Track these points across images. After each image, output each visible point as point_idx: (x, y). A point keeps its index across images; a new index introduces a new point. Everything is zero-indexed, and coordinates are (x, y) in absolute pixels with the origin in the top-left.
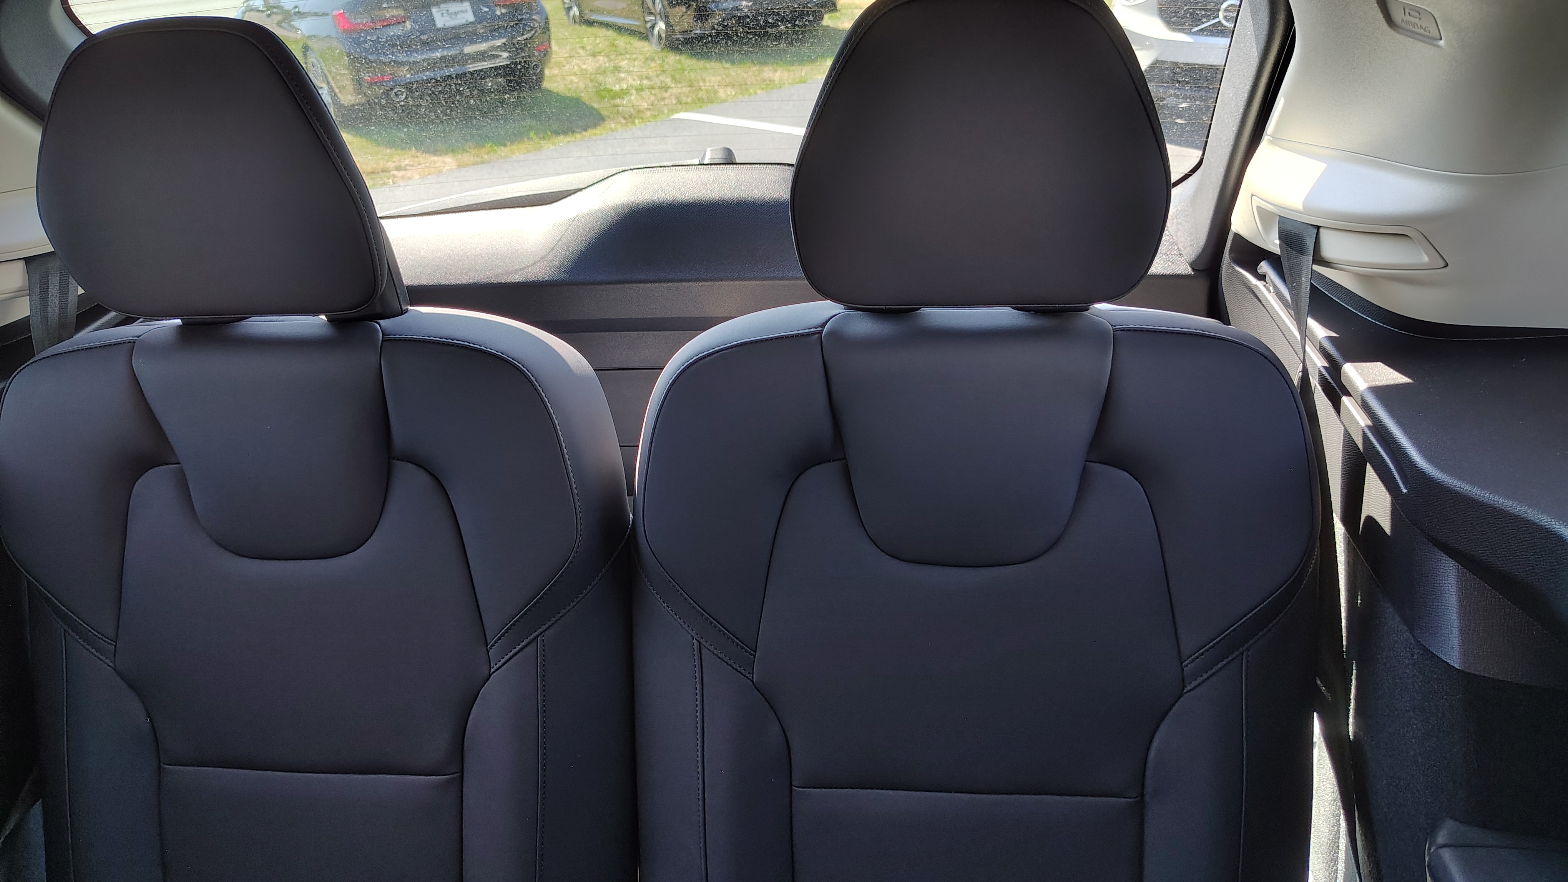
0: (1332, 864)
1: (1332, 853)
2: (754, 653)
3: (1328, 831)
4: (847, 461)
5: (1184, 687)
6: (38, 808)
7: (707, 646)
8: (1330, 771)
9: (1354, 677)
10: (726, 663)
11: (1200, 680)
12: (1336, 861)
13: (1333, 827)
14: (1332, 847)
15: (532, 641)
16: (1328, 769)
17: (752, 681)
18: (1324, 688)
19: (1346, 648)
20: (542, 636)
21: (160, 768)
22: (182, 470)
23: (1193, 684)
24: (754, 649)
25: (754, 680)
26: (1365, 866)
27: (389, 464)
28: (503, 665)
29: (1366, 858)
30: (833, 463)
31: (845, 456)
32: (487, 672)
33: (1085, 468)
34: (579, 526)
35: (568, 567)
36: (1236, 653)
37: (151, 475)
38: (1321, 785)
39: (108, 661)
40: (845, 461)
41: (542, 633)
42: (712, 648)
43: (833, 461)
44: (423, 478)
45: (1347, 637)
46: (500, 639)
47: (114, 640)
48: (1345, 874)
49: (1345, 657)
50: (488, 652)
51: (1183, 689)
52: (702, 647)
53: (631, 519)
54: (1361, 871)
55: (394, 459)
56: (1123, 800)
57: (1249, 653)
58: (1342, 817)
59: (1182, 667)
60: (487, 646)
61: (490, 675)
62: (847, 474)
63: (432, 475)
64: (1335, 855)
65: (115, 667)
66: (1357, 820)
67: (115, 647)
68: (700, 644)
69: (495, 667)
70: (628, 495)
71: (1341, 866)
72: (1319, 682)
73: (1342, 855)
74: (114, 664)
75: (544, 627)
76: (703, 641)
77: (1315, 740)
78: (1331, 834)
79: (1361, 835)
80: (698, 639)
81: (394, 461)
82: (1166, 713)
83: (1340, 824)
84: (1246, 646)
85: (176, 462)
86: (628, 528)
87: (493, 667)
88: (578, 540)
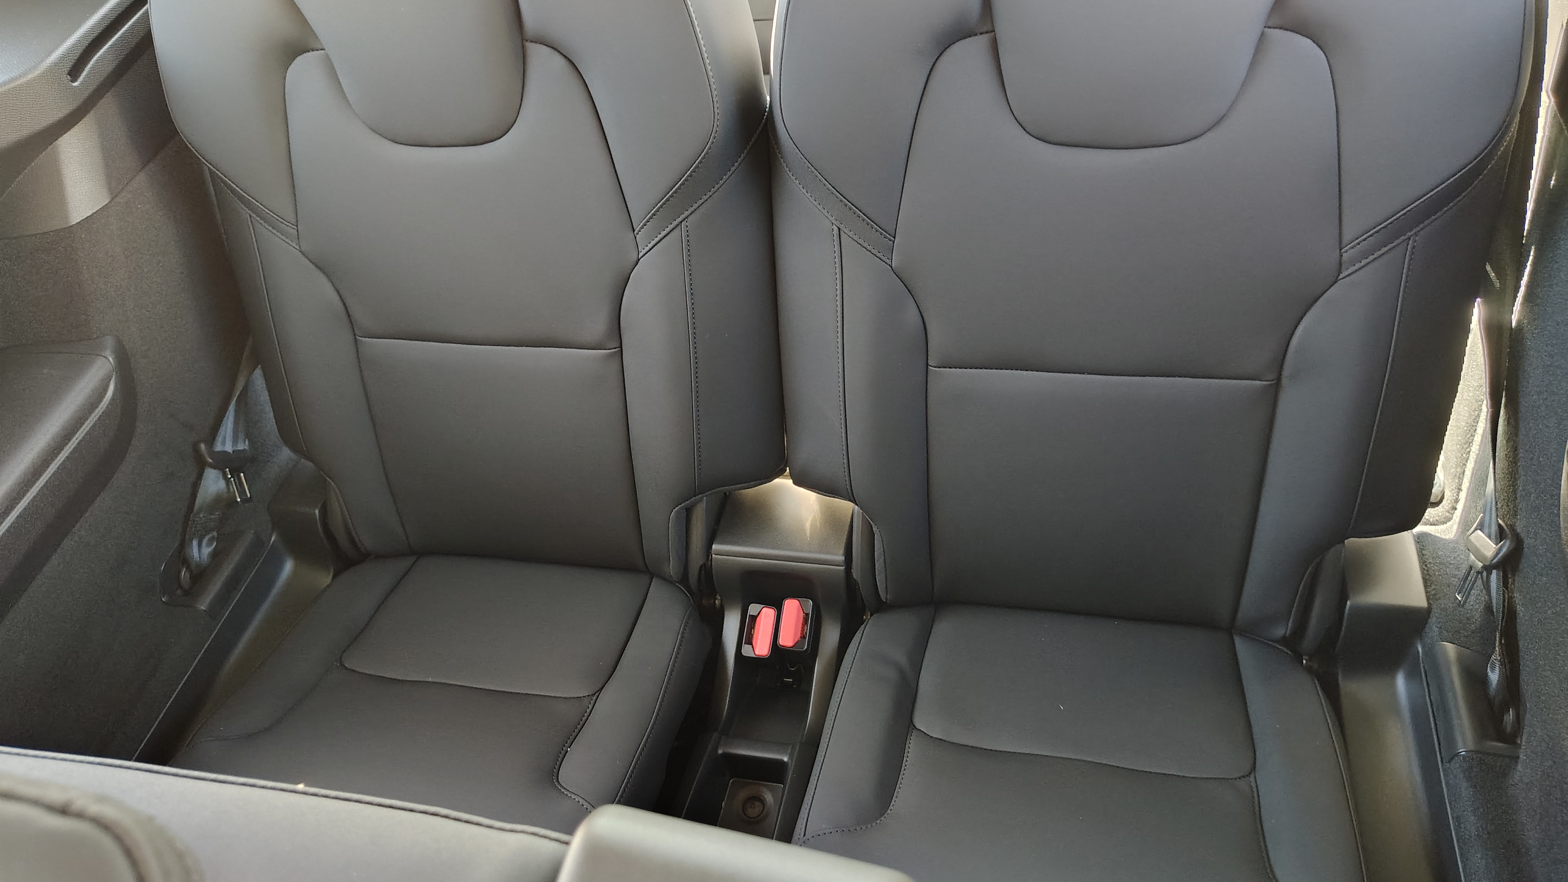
0: (1465, 446)
1: (1468, 436)
2: (893, 239)
3: (1468, 415)
4: (995, 34)
5: (1340, 272)
6: (258, 373)
7: (846, 232)
8: (1481, 358)
9: (1529, 264)
10: (866, 248)
11: (1358, 266)
12: (1470, 443)
13: (1474, 411)
14: (1470, 430)
15: (677, 225)
16: (1480, 355)
17: (891, 267)
18: (1493, 274)
19: (1528, 233)
20: (685, 221)
21: (356, 339)
22: (327, 56)
23: (1350, 271)
24: (894, 236)
25: (893, 265)
26: (1502, 450)
27: (523, 47)
28: (650, 249)
29: (1505, 442)
30: (981, 36)
31: (994, 29)
32: (635, 258)
33: (1263, 34)
34: (716, 109)
35: (707, 153)
36: (1403, 238)
37: (300, 61)
38: (1469, 371)
39: (294, 245)
40: (993, 33)
41: (685, 219)
42: (851, 233)
43: (981, 34)
44: (558, 61)
45: (1531, 222)
46: (646, 225)
47: (295, 224)
48: (1478, 455)
49: (1524, 242)
50: (635, 238)
51: (1339, 275)
52: (842, 232)
53: (768, 102)
54: (1497, 454)
55: (527, 41)
56: (1258, 382)
57: (1416, 238)
58: (1485, 402)
59: (1340, 252)
60: (634, 231)
61: (639, 260)
62: (994, 46)
63: (566, 57)
64: (1471, 438)
65: (300, 249)
66: (1502, 405)
67: (298, 231)
68: (839, 231)
69: (644, 252)
70: (764, 74)
71: (1475, 448)
72: (1488, 268)
73: (1478, 439)
74: (300, 247)
75: (687, 213)
76: (842, 227)
77: (1472, 326)
78: (1470, 418)
79: (1504, 420)
80: (838, 226)
81: (527, 43)
82: (1316, 300)
83: (1481, 409)
84: (1414, 231)
85: (321, 48)
86: (766, 111)
87: (641, 252)
88: (715, 125)
